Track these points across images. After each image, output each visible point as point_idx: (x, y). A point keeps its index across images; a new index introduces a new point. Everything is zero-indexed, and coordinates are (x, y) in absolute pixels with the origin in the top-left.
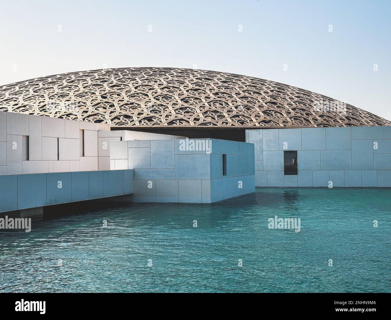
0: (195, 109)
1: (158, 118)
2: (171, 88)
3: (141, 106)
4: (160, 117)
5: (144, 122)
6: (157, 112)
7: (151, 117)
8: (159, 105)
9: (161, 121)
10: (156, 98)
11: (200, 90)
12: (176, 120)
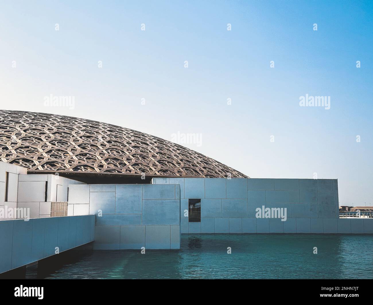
0: (96, 156)
1: (61, 163)
2: (63, 134)
3: (38, 150)
4: (63, 162)
5: (48, 167)
6: (57, 157)
7: (54, 162)
8: (56, 150)
9: (65, 167)
10: (51, 142)
11: (92, 137)
12: (80, 166)
